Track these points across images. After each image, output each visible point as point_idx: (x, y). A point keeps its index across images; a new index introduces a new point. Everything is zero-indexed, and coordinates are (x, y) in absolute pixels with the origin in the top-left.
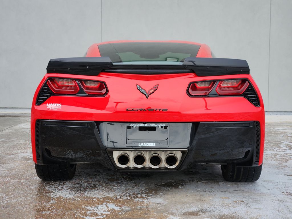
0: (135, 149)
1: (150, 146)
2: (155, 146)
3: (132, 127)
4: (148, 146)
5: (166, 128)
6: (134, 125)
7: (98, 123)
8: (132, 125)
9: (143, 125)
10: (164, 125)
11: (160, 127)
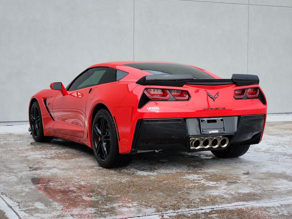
0: (207, 135)
1: (215, 132)
2: (218, 132)
3: (204, 120)
4: (214, 132)
5: (222, 120)
6: (205, 119)
7: (185, 119)
8: (204, 119)
9: (210, 119)
10: (221, 119)
11: (219, 120)
